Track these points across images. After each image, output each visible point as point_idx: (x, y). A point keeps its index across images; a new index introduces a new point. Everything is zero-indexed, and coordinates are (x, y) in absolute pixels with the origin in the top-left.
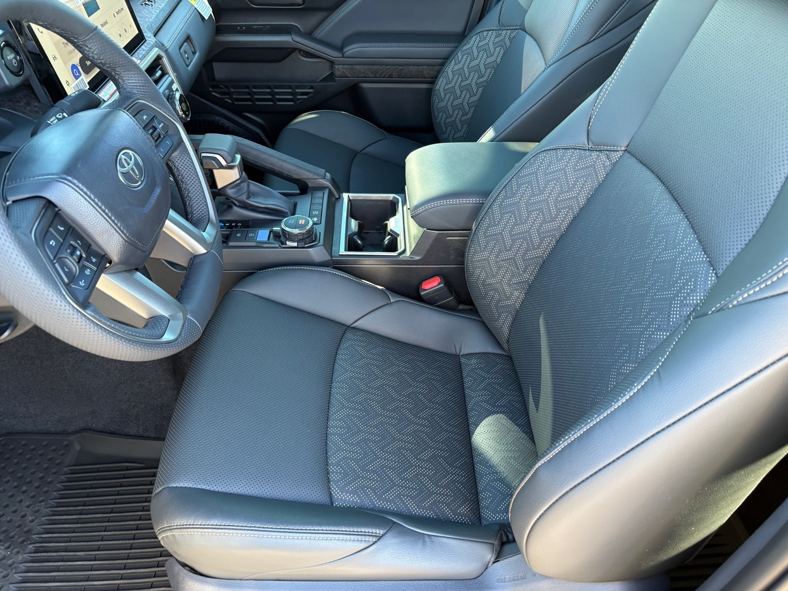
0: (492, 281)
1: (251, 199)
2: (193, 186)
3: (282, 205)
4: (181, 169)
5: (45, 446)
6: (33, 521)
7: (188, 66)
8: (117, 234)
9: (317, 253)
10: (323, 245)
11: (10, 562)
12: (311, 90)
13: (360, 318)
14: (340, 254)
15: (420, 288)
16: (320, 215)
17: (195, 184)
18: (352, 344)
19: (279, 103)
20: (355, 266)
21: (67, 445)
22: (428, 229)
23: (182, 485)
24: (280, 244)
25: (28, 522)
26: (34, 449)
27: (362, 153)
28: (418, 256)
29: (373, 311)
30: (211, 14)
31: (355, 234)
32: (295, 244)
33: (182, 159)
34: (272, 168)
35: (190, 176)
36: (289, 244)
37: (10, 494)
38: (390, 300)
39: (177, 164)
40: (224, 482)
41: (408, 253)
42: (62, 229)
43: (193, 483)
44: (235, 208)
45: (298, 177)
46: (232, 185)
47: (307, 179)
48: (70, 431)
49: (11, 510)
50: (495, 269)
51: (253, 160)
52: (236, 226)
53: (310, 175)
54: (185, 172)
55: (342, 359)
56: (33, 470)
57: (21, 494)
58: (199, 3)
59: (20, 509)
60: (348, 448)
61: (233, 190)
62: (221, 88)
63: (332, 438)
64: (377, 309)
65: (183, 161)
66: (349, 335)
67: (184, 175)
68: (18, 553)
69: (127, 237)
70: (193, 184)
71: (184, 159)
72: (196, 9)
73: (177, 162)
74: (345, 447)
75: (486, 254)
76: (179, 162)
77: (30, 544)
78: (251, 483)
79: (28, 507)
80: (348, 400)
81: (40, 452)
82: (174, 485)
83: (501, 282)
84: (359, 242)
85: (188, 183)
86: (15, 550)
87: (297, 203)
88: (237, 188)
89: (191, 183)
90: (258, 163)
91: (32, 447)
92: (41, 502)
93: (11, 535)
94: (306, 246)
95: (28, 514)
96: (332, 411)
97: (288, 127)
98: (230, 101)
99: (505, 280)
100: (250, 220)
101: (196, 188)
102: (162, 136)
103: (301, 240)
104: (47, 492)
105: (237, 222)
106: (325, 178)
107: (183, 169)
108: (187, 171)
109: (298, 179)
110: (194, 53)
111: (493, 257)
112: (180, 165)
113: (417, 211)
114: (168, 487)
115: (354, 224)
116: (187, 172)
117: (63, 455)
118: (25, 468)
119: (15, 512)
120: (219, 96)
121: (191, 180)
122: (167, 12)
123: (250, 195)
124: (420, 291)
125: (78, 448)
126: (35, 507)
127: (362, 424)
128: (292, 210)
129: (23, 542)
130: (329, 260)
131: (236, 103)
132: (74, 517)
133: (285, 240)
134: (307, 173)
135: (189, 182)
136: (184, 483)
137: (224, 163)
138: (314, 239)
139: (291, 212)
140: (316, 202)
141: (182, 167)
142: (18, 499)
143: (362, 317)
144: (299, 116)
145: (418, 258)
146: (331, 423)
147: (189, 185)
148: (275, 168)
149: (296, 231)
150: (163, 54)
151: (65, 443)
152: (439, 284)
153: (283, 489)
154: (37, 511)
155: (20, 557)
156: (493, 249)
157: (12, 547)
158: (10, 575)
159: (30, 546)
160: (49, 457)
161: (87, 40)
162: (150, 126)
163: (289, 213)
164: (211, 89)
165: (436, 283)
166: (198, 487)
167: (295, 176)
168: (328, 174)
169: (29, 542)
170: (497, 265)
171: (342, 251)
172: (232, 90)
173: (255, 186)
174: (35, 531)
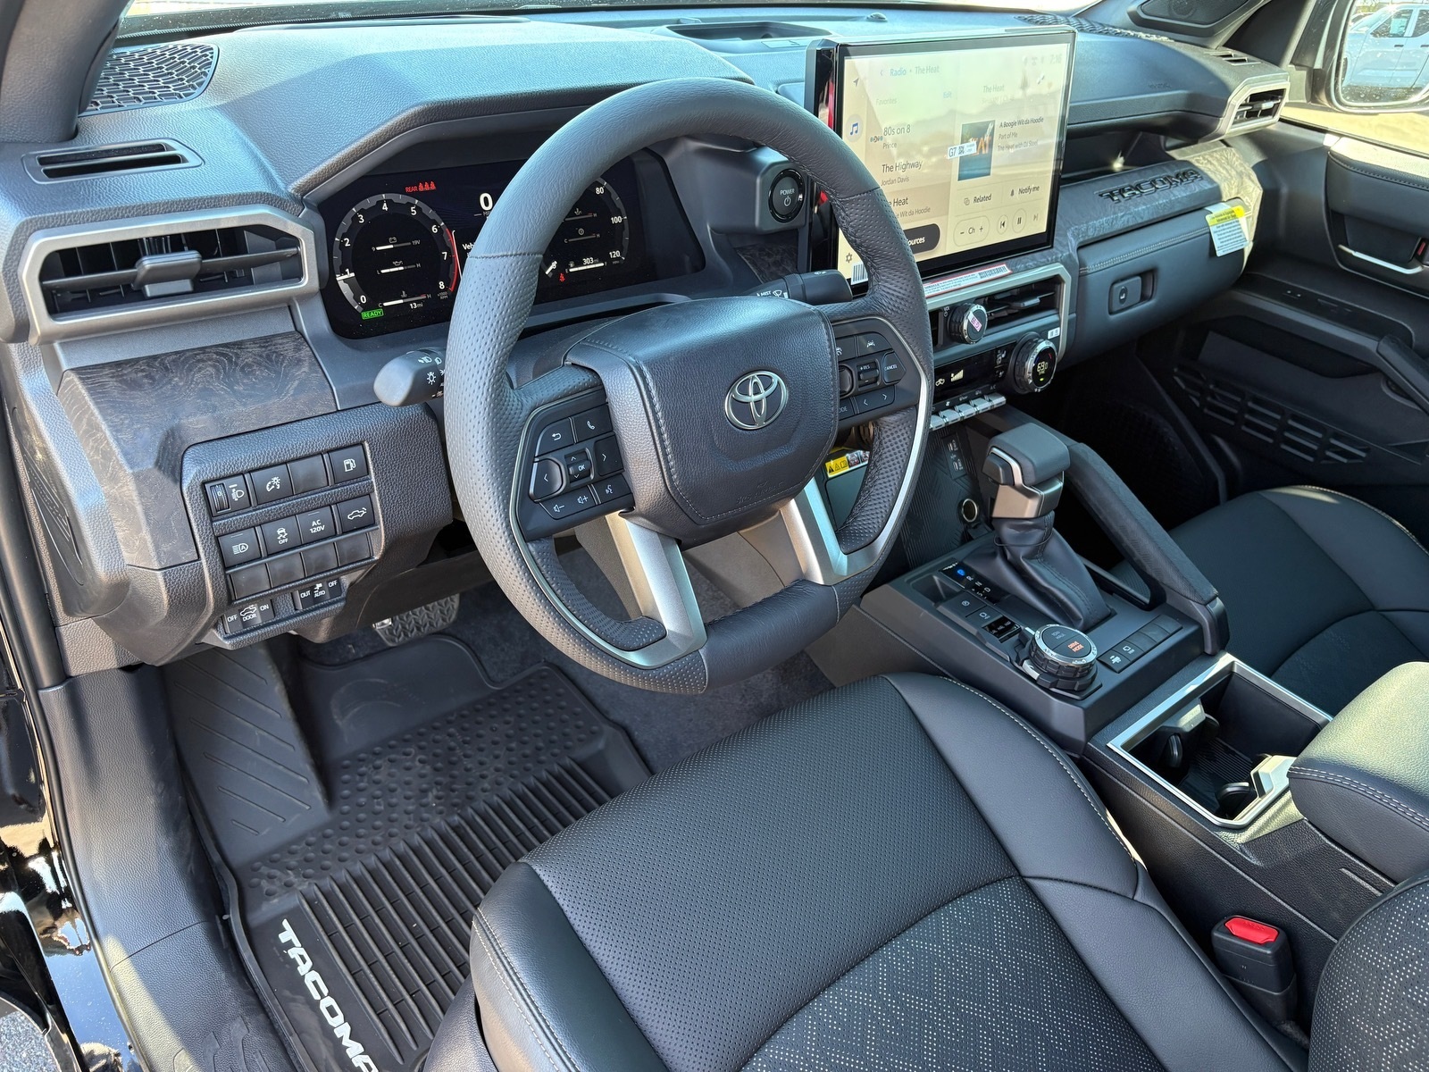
0: (1365, 1028)
1: (1035, 563)
2: (886, 480)
3: (1079, 602)
4: (885, 445)
5: (576, 714)
6: (484, 790)
7: (1111, 313)
8: (660, 475)
9: (1066, 716)
10: (1087, 711)
11: (425, 815)
12: (1363, 455)
13: (1051, 879)
14: (1109, 745)
15: (1222, 922)
16: (1132, 660)
17: (891, 478)
18: (994, 909)
19: (1284, 447)
20: (1122, 785)
21: (593, 733)
22: (1310, 822)
23: (545, 878)
24: (1014, 659)
25: (480, 788)
26: (562, 708)
27: (1384, 616)
28: (1259, 858)
29: (1085, 885)
30: (1242, 251)
31: (1179, 735)
32: (1035, 675)
33: (896, 432)
34: (1120, 537)
35: (891, 463)
36: (1027, 667)
37: (497, 739)
38: (1134, 895)
39: (884, 435)
40: (595, 927)
41: (1242, 838)
42: (592, 427)
43: (559, 890)
44: (999, 561)
45: (1154, 575)
46: (1018, 523)
47: (1169, 587)
48: (612, 717)
49: (480, 758)
50: (1384, 1008)
51: (1095, 505)
52: (979, 589)
53: (1179, 585)
54: (888, 454)
55: (951, 916)
56: (539, 731)
57: (505, 748)
58: (1225, 227)
59: (488, 765)
60: (815, 1058)
61: (1013, 531)
62: (1202, 379)
63: (806, 1017)
64: (1096, 888)
65: (895, 435)
66: (1006, 890)
67: (884, 456)
68: (441, 813)
69: (672, 486)
70: (888, 477)
71: (899, 433)
72: (1210, 233)
73: (886, 432)
74: (810, 1051)
75: (1385, 961)
76: (889, 433)
77: (459, 815)
78: (626, 963)
79: (497, 770)
80: (892, 988)
81: (565, 717)
82: (538, 871)
83: (1382, 1045)
84: (1176, 753)
85: (881, 472)
86: (441, 808)
87: (1116, 614)
88: (1022, 532)
89: (885, 475)
90: (1101, 513)
91: (564, 704)
92: (512, 776)
93: (455, 786)
94: (1053, 690)
95: (490, 777)
96: (850, 979)
97: (1261, 493)
98: (1198, 404)
99: (1394, 1050)
100: (1008, 593)
101: (888, 484)
102: (878, 383)
103: (1049, 673)
104: (527, 770)
105: (986, 582)
106: (1205, 605)
107: (888, 447)
108: (892, 452)
109: (1154, 580)
110: (1144, 298)
111: (1394, 979)
112: (887, 439)
113: (1305, 771)
114: (530, 866)
115: (1194, 716)
116: (891, 456)
117: (580, 740)
118: (535, 722)
119: (481, 763)
120: (1183, 387)
121: (888, 469)
122: (1140, 221)
123: (1038, 552)
124: (1217, 926)
125: (601, 745)
126: (501, 777)
127: (875, 1046)
128: (1092, 622)
129: (455, 805)
130: (1080, 742)
131: (1206, 411)
132: (521, 826)
133: (1026, 656)
134: (1175, 578)
135: (883, 471)
136: (551, 879)
137: (1018, 480)
138: (1076, 689)
139: (1085, 624)
140: (1149, 634)
141: (889, 444)
142: (497, 752)
143: (1056, 880)
144: (1299, 486)
145: (1255, 861)
146: (829, 996)
147: (881, 476)
148: (1125, 539)
149: (1051, 655)
150: (1067, 278)
151: (595, 728)
152: (1265, 945)
153: (657, 1016)
154: (498, 784)
155: (438, 820)
156: (1406, 963)
157: (443, 801)
158: (412, 830)
159: (456, 818)
160: (567, 730)
161: (847, 202)
162: (870, 360)
163: (1082, 622)
164: (1176, 370)
165: (1261, 937)
166: (559, 901)
167: (1150, 571)
168: (1219, 603)
169: (459, 811)
170: (1395, 1004)
171: (1116, 744)
172: (1211, 387)
173: (1059, 546)
174: (475, 804)
